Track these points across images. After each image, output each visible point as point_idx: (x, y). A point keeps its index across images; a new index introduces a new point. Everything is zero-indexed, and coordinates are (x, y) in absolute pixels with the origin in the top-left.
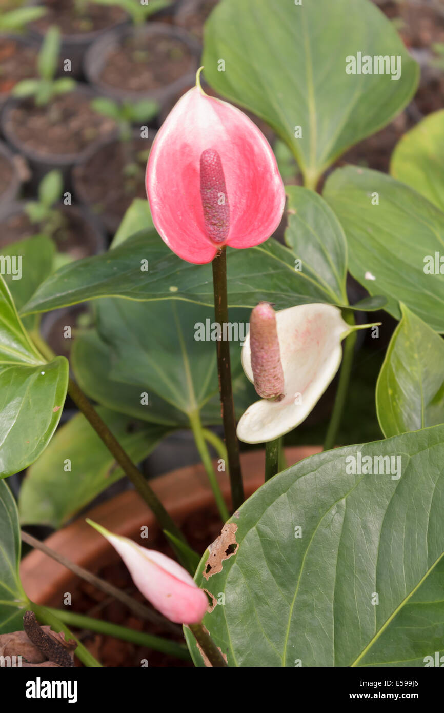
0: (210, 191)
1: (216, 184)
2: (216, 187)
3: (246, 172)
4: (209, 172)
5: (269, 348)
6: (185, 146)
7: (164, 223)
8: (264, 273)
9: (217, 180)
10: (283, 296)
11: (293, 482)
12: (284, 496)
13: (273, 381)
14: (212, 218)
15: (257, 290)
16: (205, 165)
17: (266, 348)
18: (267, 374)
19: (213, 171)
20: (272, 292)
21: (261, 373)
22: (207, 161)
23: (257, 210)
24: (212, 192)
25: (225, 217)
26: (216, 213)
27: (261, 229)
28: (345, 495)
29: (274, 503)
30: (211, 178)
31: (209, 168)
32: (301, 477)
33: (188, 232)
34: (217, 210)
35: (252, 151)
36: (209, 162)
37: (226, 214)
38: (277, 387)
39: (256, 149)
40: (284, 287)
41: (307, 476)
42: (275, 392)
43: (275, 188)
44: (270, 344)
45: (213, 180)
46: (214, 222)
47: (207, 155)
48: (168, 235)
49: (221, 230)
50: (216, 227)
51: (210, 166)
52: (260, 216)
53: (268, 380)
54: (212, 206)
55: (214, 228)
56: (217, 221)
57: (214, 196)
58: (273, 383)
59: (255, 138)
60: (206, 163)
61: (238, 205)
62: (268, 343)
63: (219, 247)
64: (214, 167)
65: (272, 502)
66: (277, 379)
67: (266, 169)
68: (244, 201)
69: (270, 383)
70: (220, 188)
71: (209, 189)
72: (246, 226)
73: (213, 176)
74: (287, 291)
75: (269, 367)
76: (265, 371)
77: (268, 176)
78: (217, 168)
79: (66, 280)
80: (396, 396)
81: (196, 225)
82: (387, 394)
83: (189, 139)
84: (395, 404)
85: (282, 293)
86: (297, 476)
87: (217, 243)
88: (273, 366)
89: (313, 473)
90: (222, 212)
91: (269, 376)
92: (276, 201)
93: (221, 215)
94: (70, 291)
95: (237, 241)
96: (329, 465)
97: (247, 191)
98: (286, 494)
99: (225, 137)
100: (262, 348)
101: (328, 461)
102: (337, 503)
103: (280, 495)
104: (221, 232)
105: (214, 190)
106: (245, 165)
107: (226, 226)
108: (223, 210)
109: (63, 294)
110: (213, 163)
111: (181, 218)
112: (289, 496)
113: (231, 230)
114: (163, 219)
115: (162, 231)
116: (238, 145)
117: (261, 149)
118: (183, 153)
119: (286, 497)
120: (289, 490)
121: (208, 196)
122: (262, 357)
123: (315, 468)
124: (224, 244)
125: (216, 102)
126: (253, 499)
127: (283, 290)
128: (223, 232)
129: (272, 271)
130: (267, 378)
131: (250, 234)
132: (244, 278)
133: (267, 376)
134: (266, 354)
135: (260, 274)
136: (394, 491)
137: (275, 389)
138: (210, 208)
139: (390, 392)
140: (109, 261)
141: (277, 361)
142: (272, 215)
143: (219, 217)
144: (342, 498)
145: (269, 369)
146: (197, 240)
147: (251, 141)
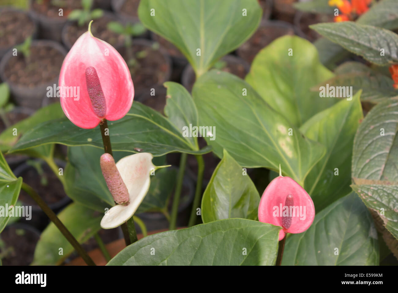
0: (91, 89)
1: (94, 86)
2: (94, 87)
3: (115, 78)
4: (90, 79)
5: (112, 177)
6: (81, 64)
7: (68, 107)
8: (143, 132)
9: (95, 83)
10: (151, 145)
11: (138, 250)
12: (132, 258)
13: (120, 195)
14: (95, 104)
15: (137, 142)
16: (88, 75)
17: (110, 177)
18: (115, 191)
19: (92, 79)
20: (146, 142)
21: (112, 190)
22: (88, 73)
23: (120, 100)
24: (92, 90)
25: (102, 103)
26: (96, 102)
27: (122, 110)
28: (167, 258)
29: (127, 261)
30: (91, 83)
31: (89, 77)
32: (142, 247)
33: (83, 111)
34: (97, 100)
35: (117, 68)
36: (89, 73)
37: (102, 102)
38: (123, 198)
39: (119, 66)
40: (154, 139)
41: (146, 247)
42: (123, 201)
43: (129, 88)
44: (112, 175)
45: (92, 83)
46: (96, 106)
47: (88, 70)
48: (69, 113)
49: (100, 110)
50: (97, 109)
51: (89, 76)
52: (122, 103)
53: (117, 194)
54: (94, 97)
55: (96, 109)
56: (97, 106)
57: (94, 92)
58: (120, 196)
59: (118, 60)
60: (88, 74)
61: (112, 97)
62: (111, 174)
63: (102, 119)
64: (92, 76)
65: (126, 261)
66: (122, 194)
67: (125, 78)
68: (115, 94)
69: (118, 196)
70: (97, 88)
71: (91, 88)
72: (116, 107)
73: (92, 81)
74: (155, 142)
75: (115, 187)
76: (113, 189)
77: (125, 82)
78: (94, 77)
79: (37, 133)
80: (215, 202)
81: (88, 107)
82: (210, 201)
83: (84, 61)
84: (214, 207)
85: (152, 143)
86: (140, 247)
87: (100, 117)
88: (117, 187)
89: (149, 245)
90: (99, 101)
91: (117, 192)
92: (129, 95)
93: (99, 102)
94: (38, 139)
95: (110, 117)
96: (158, 241)
97: (117, 89)
98: (133, 257)
99: (104, 60)
100: (108, 177)
101: (157, 239)
102: (162, 262)
103: (131, 257)
104: (101, 111)
105: (94, 89)
106: (115, 75)
107: (103, 108)
108: (100, 100)
109: (34, 140)
110: (92, 74)
111: (79, 103)
112: (135, 258)
113: (108, 110)
114: (67, 104)
115: (66, 110)
116: (110, 64)
117: (122, 67)
118: (80, 68)
119: (134, 258)
120: (136, 254)
121: (91, 92)
122: (110, 182)
123: (150, 243)
124: (104, 118)
125: (98, 41)
126: (115, 258)
127: (152, 141)
128: (102, 111)
129: (148, 130)
130: (115, 193)
131: (116, 113)
132: (131, 134)
133: (115, 192)
134: (111, 180)
135: (141, 132)
136: (193, 257)
137: (122, 199)
138: (92, 98)
139: (212, 200)
140: (61, 123)
141: (119, 184)
142: (127, 103)
143: (98, 103)
144: (165, 259)
145: (115, 189)
146: (88, 116)
147: (116, 62)
